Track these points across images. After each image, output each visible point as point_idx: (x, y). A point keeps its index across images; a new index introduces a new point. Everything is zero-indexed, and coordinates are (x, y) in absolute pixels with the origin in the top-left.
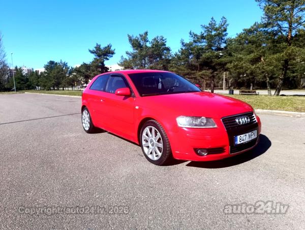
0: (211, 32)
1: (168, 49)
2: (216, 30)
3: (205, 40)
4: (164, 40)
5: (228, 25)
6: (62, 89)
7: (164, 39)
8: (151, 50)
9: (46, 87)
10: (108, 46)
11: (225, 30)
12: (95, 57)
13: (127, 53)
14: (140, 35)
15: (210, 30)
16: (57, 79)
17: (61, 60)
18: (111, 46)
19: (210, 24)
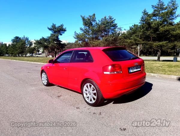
6: (25, 55)
9: (13, 55)
10: (61, 26)
12: (52, 33)
14: (90, 16)
16: (21, 49)
17: (24, 36)
18: (63, 26)
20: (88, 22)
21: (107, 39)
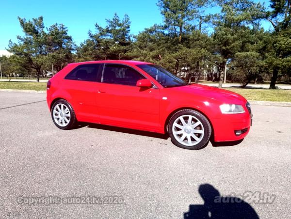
0: (115, 27)
1: (69, 38)
2: (120, 25)
3: (110, 34)
4: (64, 29)
5: (130, 22)
7: (64, 27)
8: (50, 37)
11: (128, 27)
13: (19, 38)
14: (34, 19)
15: (114, 25)
19: (114, 19)
20: (29, 28)
21: (54, 56)
